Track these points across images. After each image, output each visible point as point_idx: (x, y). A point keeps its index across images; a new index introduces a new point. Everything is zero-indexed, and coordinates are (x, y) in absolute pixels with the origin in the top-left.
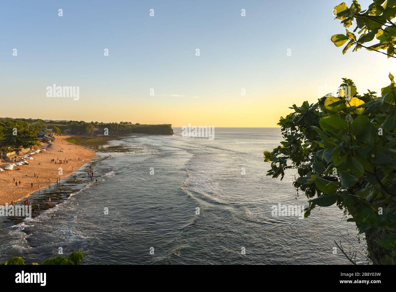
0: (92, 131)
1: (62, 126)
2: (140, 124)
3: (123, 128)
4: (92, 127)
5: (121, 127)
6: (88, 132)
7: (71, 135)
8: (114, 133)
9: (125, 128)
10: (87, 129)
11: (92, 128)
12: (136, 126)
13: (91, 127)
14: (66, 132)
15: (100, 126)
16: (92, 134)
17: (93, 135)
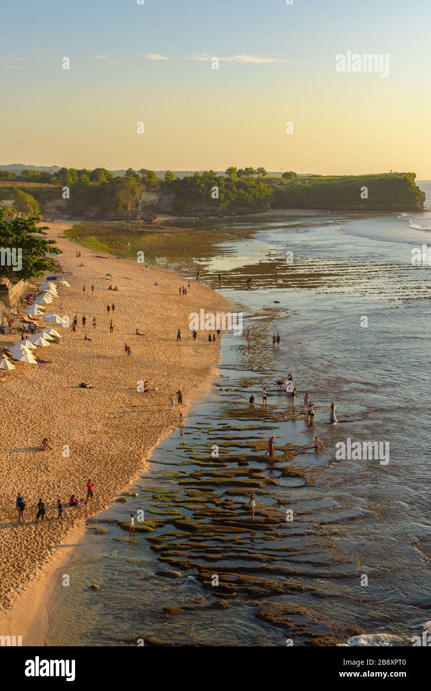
0: (137, 205)
1: (41, 189)
2: (298, 173)
3: (242, 191)
4: (138, 190)
5: (235, 188)
6: (125, 207)
7: (69, 219)
8: (211, 208)
9: (250, 192)
10: (121, 196)
11: (138, 195)
12: (286, 181)
13: (133, 192)
14: (53, 211)
15: (162, 184)
16: (139, 217)
17: (142, 218)
